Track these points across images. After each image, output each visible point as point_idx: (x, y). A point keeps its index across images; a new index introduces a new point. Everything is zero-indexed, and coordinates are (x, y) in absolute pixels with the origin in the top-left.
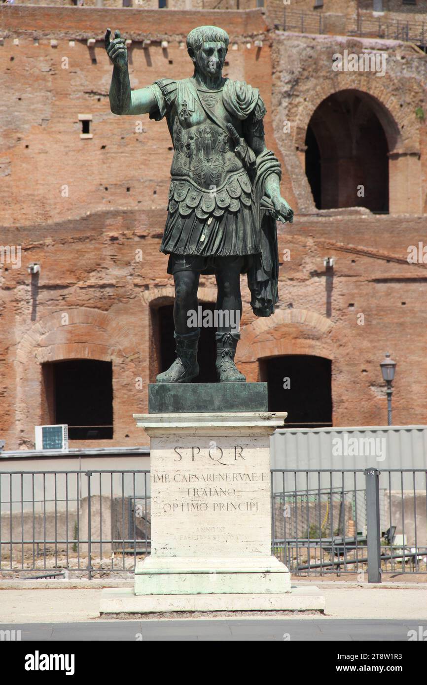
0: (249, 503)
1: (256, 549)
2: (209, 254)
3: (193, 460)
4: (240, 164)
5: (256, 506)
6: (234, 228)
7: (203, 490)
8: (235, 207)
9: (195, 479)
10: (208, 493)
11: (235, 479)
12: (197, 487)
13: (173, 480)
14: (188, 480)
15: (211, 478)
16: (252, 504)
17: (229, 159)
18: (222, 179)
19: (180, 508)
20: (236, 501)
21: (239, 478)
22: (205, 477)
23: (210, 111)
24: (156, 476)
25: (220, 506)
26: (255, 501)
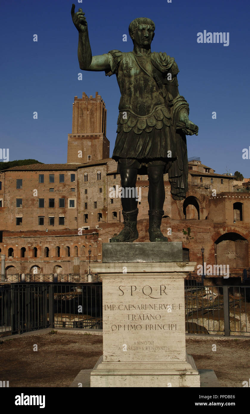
0: (170, 325)
1: (175, 356)
2: (143, 157)
3: (132, 295)
4: (162, 100)
5: (175, 327)
6: (159, 139)
7: (139, 316)
8: (159, 126)
9: (133, 308)
10: (142, 318)
11: (160, 308)
12: (134, 314)
13: (118, 308)
14: (128, 309)
15: (144, 307)
16: (173, 325)
17: (156, 97)
18: (151, 109)
19: (122, 328)
20: (161, 323)
21: (163, 307)
22: (140, 306)
23: (143, 67)
24: (106, 305)
25: (151, 327)
26: (174, 323)
